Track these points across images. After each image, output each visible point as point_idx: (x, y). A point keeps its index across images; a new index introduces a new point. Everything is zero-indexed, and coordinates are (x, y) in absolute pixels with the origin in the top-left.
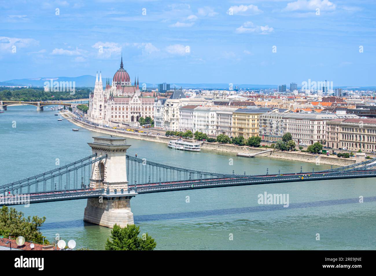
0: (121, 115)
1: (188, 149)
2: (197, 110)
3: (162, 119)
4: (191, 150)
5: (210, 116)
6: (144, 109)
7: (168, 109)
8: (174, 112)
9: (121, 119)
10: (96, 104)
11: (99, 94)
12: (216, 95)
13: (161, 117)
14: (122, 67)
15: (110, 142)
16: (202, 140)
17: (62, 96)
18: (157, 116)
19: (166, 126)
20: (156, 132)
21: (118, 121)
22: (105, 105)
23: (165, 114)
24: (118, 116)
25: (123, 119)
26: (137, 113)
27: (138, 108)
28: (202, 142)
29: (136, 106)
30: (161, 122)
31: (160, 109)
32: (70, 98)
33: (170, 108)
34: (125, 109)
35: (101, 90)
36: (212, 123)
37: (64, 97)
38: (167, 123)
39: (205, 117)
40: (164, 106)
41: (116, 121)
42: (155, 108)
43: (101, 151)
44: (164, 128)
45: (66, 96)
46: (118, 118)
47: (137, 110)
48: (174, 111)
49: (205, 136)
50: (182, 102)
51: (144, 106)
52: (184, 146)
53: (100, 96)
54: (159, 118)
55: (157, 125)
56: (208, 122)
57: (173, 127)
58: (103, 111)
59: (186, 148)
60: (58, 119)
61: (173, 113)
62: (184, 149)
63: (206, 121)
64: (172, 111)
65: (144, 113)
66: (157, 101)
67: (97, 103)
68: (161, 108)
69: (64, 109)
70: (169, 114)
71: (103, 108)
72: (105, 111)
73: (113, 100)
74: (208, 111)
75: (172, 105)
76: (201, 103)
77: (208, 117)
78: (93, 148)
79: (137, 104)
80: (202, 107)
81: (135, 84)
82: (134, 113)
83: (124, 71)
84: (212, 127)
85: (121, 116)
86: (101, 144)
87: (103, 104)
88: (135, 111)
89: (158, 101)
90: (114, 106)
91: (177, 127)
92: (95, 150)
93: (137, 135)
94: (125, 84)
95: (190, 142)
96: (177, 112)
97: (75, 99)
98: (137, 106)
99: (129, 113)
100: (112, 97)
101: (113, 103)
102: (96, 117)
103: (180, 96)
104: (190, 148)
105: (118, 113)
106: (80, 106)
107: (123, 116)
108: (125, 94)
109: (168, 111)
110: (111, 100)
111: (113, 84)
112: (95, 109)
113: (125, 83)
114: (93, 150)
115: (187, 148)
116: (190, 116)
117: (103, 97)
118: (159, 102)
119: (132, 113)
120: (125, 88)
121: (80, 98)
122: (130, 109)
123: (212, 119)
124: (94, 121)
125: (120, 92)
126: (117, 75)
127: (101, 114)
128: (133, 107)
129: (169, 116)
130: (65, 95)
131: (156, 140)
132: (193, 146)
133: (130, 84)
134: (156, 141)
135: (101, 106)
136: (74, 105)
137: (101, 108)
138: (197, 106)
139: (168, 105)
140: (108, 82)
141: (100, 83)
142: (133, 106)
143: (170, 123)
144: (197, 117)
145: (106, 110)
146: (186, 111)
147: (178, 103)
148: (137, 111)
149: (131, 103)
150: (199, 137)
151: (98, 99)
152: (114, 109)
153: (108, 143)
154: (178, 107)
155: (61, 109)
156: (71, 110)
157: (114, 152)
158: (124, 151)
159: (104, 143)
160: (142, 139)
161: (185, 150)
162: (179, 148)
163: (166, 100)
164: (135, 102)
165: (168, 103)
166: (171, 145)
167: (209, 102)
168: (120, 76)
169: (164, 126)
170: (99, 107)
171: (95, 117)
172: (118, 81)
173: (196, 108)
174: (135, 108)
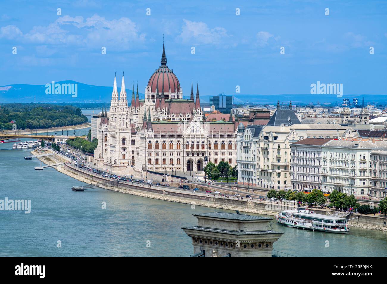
0: (168, 158)
1: (322, 228)
2: (330, 148)
3: (253, 166)
4: (329, 229)
5: (357, 160)
6: (212, 146)
7: (267, 147)
8: (279, 152)
9: (168, 165)
10: (114, 137)
11: (120, 116)
12: (347, 117)
13: (251, 163)
14: (165, 64)
15: (236, 227)
16: (345, 209)
17: (30, 120)
18: (244, 160)
19: (263, 181)
20: (245, 191)
21: (160, 171)
22: (133, 138)
23: (261, 155)
24: (160, 161)
25: (171, 166)
26: (198, 155)
27: (200, 143)
28: (346, 213)
29: (195, 141)
30: (252, 172)
31: (249, 145)
32: (46, 124)
33: (271, 145)
34: (175, 146)
35: (125, 108)
36: (362, 173)
37: (35, 123)
38: (265, 173)
39: (346, 162)
40: (258, 140)
41: (157, 171)
42: (239, 144)
43: (216, 245)
44: (258, 183)
45: (39, 122)
46: (160, 165)
47: (198, 148)
48: (279, 150)
49: (352, 200)
50: (294, 131)
51: (213, 141)
52: (313, 221)
53: (122, 121)
54: (248, 164)
55: (243, 178)
56: (353, 171)
57: (279, 182)
58: (128, 149)
59: (317, 225)
60: (36, 168)
61: (276, 154)
62: (313, 228)
63: (349, 171)
64: (276, 151)
65: (213, 154)
66: (243, 130)
67: (117, 136)
68: (253, 144)
69: (40, 147)
70: (269, 156)
71: (128, 144)
72: (133, 151)
73: (150, 130)
74: (354, 149)
75: (276, 138)
76: (333, 134)
77: (353, 162)
78: (196, 239)
79: (198, 135)
80: (339, 141)
81: (192, 96)
82: (193, 155)
83: (168, 72)
84: (362, 182)
85: (168, 161)
86: (216, 231)
87: (127, 136)
88: (195, 150)
89: (246, 130)
90: (154, 141)
91: (285, 182)
92: (200, 244)
93: (207, 199)
94: (170, 96)
95: (320, 213)
96: (286, 152)
97: (54, 126)
98: (198, 140)
99: (183, 154)
100: (148, 123)
101: (150, 135)
102: (115, 162)
103: (289, 119)
104: (326, 226)
105: (161, 154)
106: (73, 140)
107: (171, 160)
108: (173, 117)
109: (266, 149)
110: (147, 129)
111: (146, 97)
112: (112, 146)
113: (172, 96)
114: (196, 243)
115: (320, 226)
116: (314, 159)
117: (129, 123)
118: (248, 132)
119: (188, 155)
120: (173, 104)
121: (65, 125)
122: (185, 146)
123: (362, 166)
124: (112, 171)
125: (163, 112)
126: (156, 79)
127: (124, 156)
128: (190, 143)
129: (269, 159)
130: (35, 118)
131: (248, 208)
132: (332, 222)
133: (180, 97)
134: (247, 210)
135: (124, 140)
136: (60, 139)
137: (124, 144)
138: (328, 139)
139: (267, 138)
140: (135, 94)
141: (122, 96)
142: (190, 141)
143: (271, 173)
144: (328, 161)
145: (134, 149)
146: (305, 150)
147: (287, 135)
148: (197, 151)
149: (186, 135)
150: (339, 202)
151: (118, 127)
152: (153, 146)
153: (232, 229)
154: (287, 141)
155: (33, 145)
156: (56, 147)
157: (246, 249)
158: (267, 246)
159: (223, 228)
160: (217, 206)
161: (316, 231)
162: (301, 226)
163: (261, 129)
164: (195, 133)
165: (265, 134)
166: (284, 219)
167: (349, 131)
168: (160, 80)
169: (258, 179)
170: (121, 142)
171: (113, 163)
172: (158, 92)
173: (327, 144)
174: (195, 143)
